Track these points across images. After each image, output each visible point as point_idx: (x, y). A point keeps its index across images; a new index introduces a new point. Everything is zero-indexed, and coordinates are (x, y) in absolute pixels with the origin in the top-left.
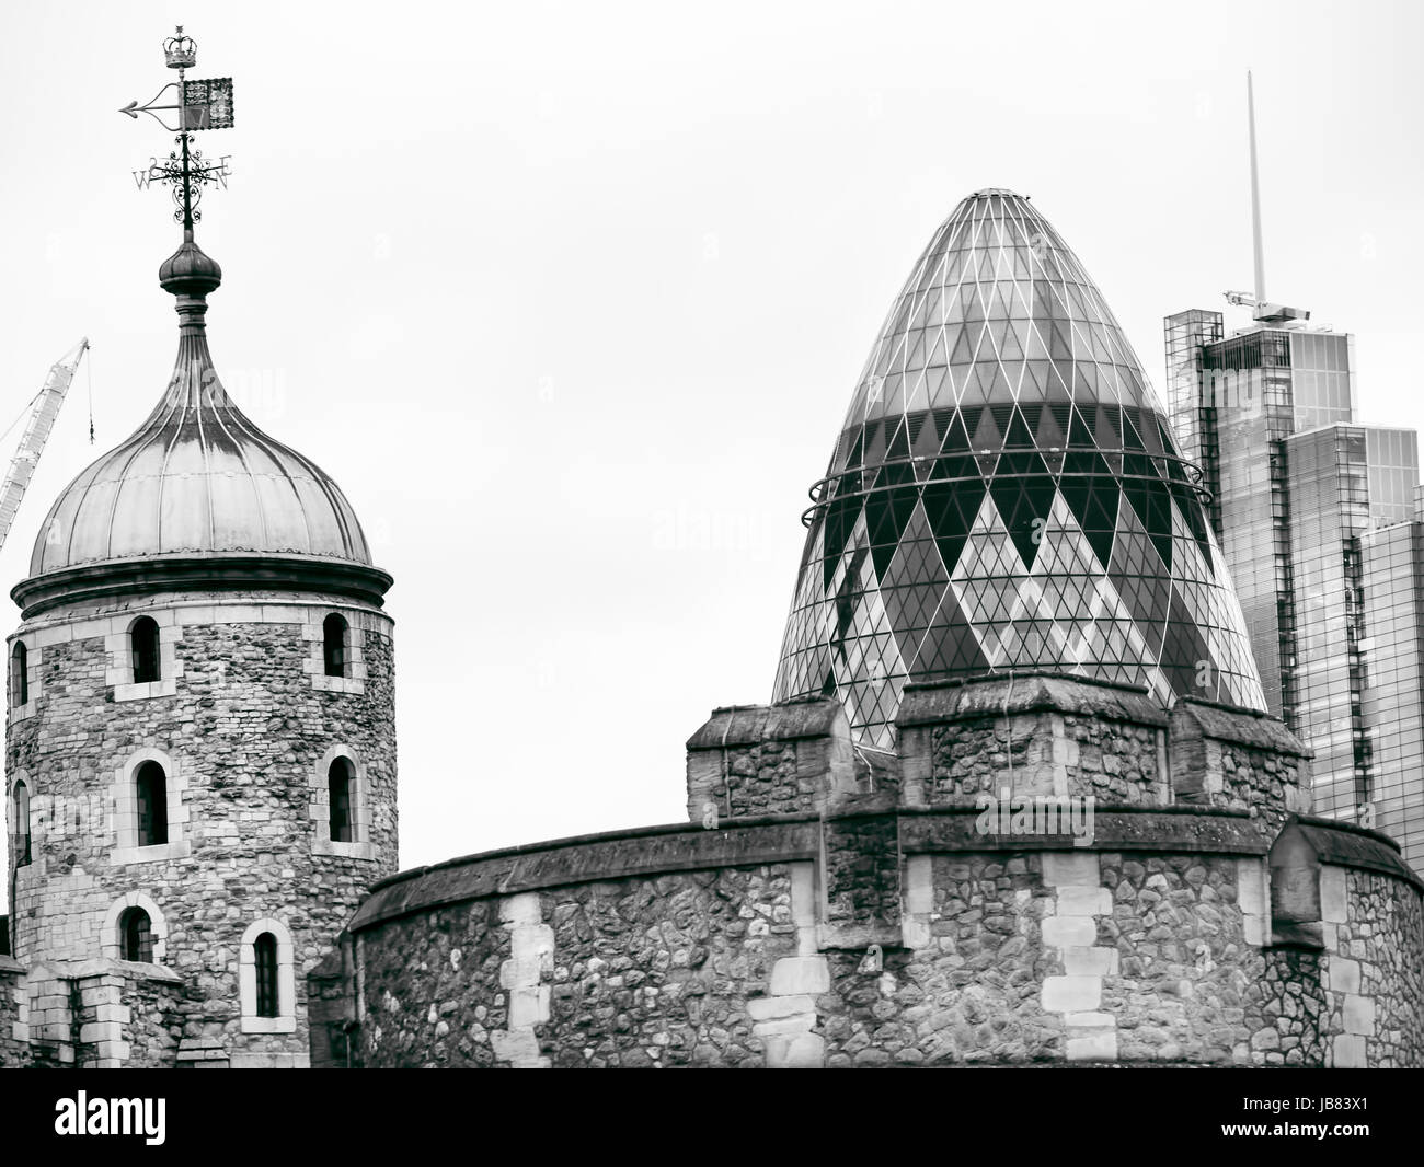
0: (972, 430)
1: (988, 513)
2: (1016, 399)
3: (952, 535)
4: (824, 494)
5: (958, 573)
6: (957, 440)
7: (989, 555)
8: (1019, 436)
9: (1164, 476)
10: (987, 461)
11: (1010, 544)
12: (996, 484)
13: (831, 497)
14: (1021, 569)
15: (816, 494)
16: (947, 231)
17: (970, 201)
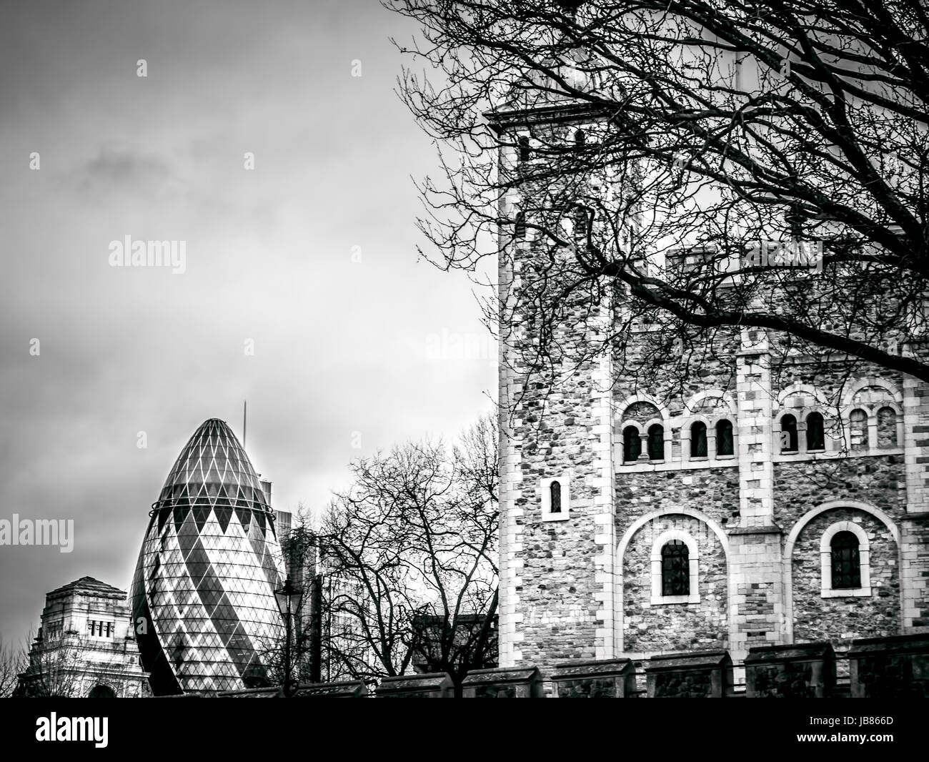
0: (208, 490)
1: (212, 516)
2: (222, 481)
3: (201, 521)
4: (158, 506)
5: (202, 533)
6: (203, 493)
7: (212, 528)
8: (223, 493)
9: (264, 510)
10: (213, 500)
11: (218, 525)
12: (215, 507)
13: (161, 507)
14: (222, 533)
15: (155, 506)
16: (201, 429)
17: (209, 421)
